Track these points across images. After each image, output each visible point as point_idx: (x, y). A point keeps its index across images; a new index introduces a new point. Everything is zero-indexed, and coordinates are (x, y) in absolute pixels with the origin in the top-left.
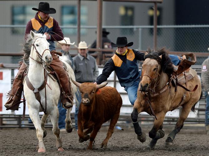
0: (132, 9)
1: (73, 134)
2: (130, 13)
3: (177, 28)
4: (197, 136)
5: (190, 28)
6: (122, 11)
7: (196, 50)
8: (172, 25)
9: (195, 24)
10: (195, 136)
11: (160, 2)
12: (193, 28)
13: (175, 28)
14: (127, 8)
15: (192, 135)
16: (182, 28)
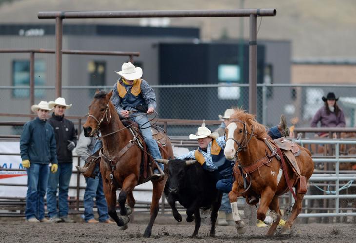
0: (104, 64)
1: (24, 225)
2: (101, 69)
3: (163, 89)
4: (184, 227)
5: (176, 88)
6: (91, 68)
7: (187, 116)
8: (156, 84)
9: (183, 84)
10: (182, 227)
11: (137, 56)
12: (180, 88)
13: (160, 89)
14: (97, 64)
15: (178, 225)
16: (170, 89)
